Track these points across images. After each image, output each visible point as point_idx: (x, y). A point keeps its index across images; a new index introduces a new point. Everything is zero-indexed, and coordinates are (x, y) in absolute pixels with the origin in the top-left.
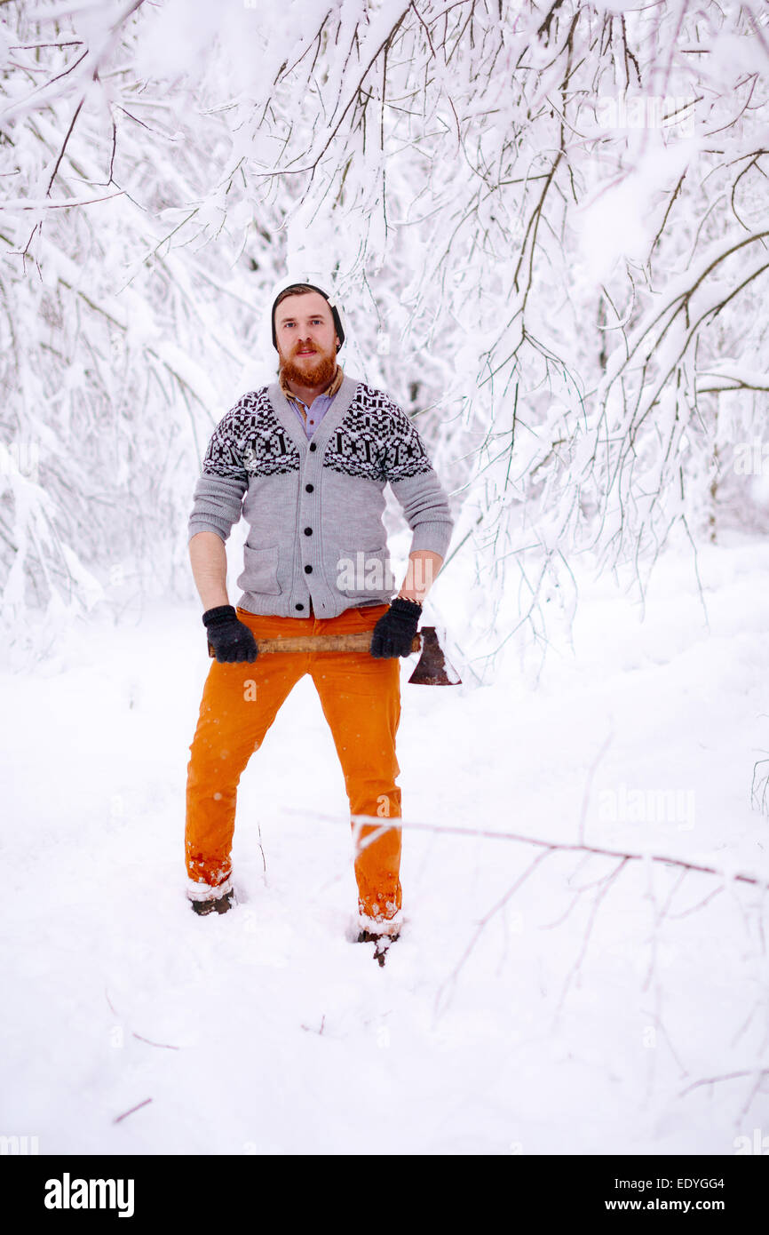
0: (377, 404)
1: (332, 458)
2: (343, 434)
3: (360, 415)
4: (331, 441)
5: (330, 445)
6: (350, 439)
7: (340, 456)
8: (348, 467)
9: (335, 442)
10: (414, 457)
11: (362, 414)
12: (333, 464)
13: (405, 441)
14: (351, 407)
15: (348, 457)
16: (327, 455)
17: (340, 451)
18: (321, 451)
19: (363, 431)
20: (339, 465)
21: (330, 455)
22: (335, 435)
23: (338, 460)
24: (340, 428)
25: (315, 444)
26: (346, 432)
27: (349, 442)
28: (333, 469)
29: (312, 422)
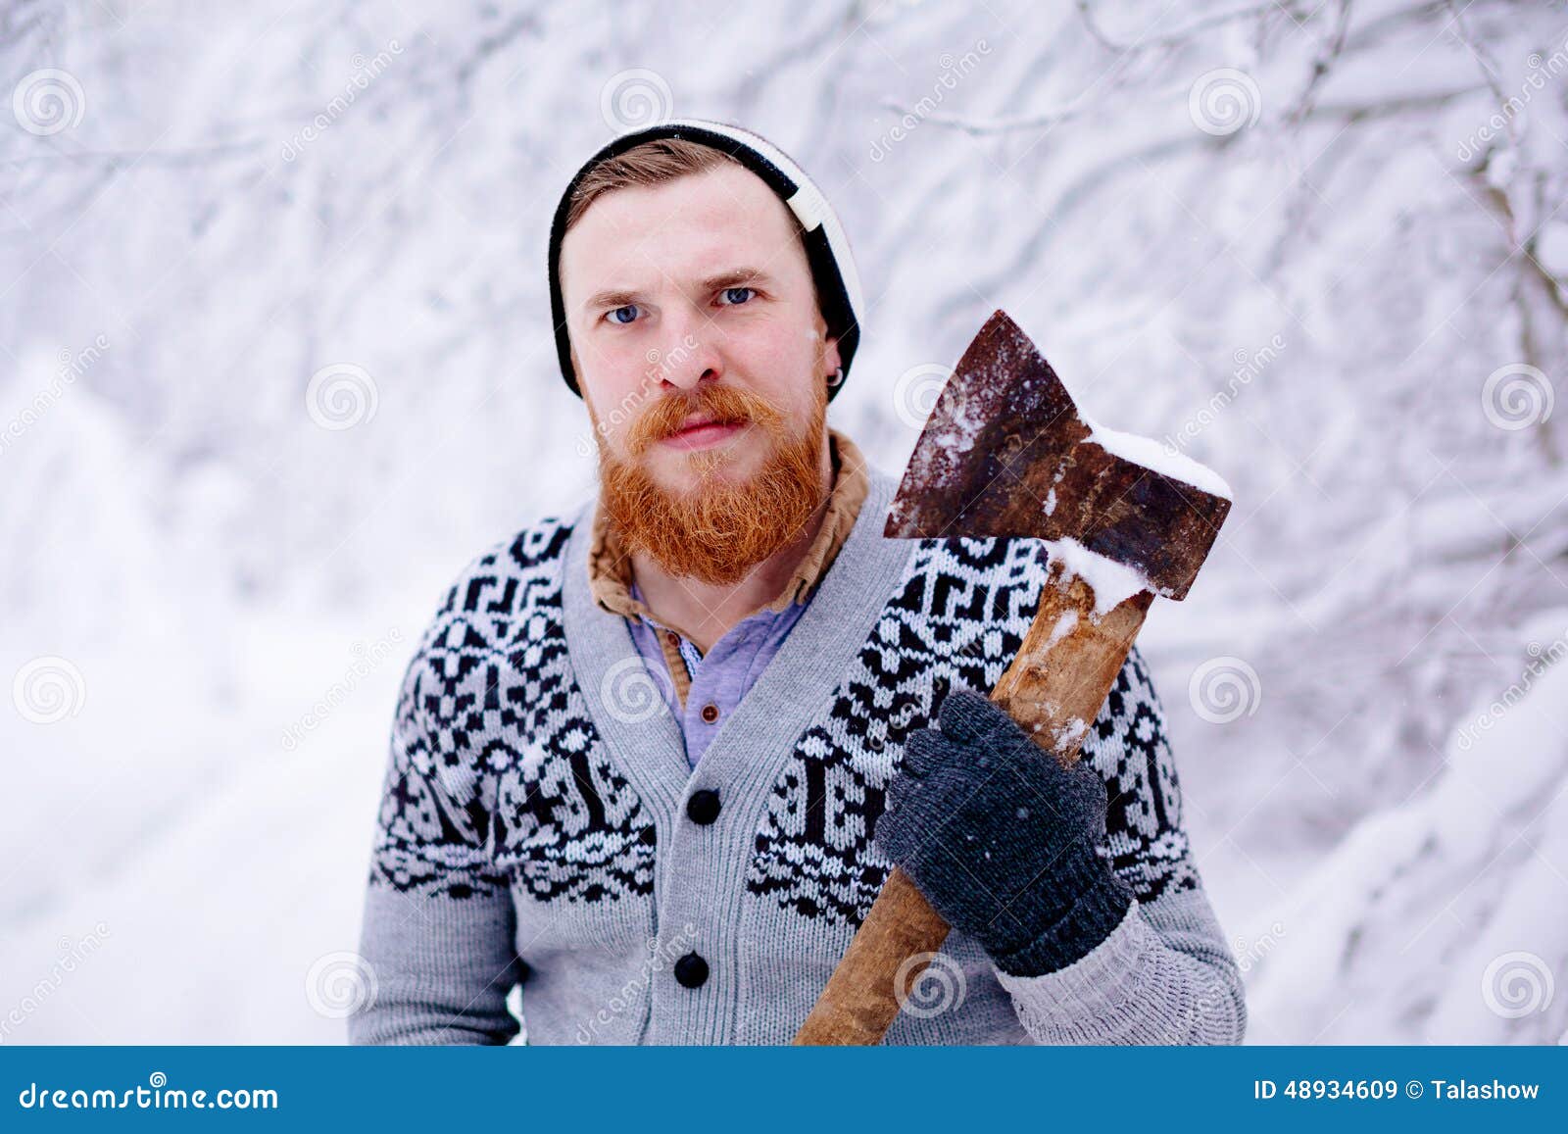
0: (988, 608)
1: (782, 860)
2: (829, 762)
3: (909, 668)
4: (782, 792)
5: (778, 804)
6: (859, 779)
7: (813, 851)
8: (847, 894)
9: (801, 794)
10: (1133, 833)
11: (921, 667)
12: (786, 884)
14: (875, 637)
15: (848, 856)
16: (762, 843)
17: (814, 832)
18: (740, 824)
20: (809, 889)
21: (774, 847)
22: (798, 768)
23: (806, 869)
24: (818, 732)
25: (715, 794)
26: (840, 756)
27: (856, 795)
28: (783, 905)
29: (710, 714)
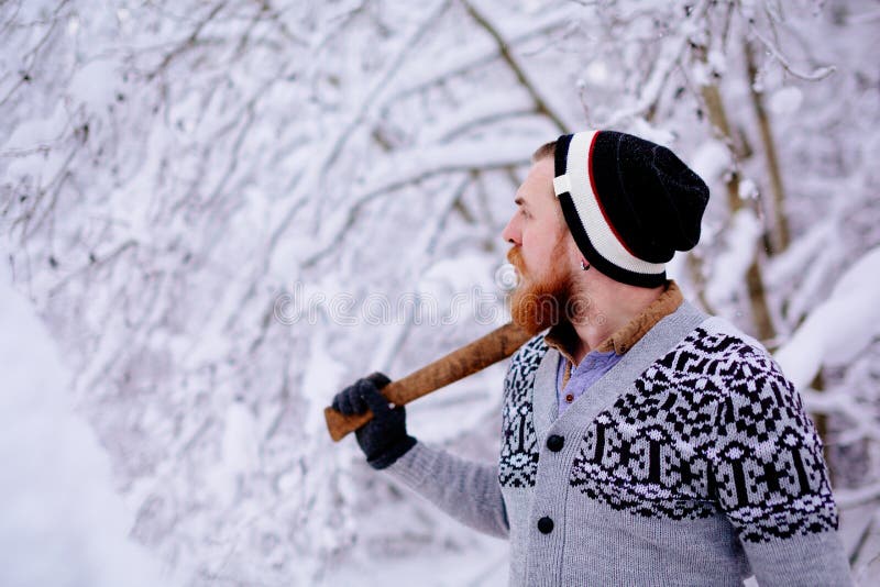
1: (583, 471)
2: (608, 426)
3: (657, 389)
4: (586, 439)
5: (585, 445)
6: (620, 436)
7: (596, 467)
8: (608, 489)
9: (594, 440)
11: (663, 388)
12: (582, 482)
13: (758, 453)
14: (644, 375)
15: (610, 471)
16: (576, 462)
17: (597, 459)
18: (570, 453)
19: (650, 421)
20: (592, 485)
21: (581, 464)
22: (593, 428)
23: (592, 475)
24: (607, 414)
25: (563, 439)
26: (614, 424)
27: (618, 443)
28: (582, 492)
29: (570, 398)
